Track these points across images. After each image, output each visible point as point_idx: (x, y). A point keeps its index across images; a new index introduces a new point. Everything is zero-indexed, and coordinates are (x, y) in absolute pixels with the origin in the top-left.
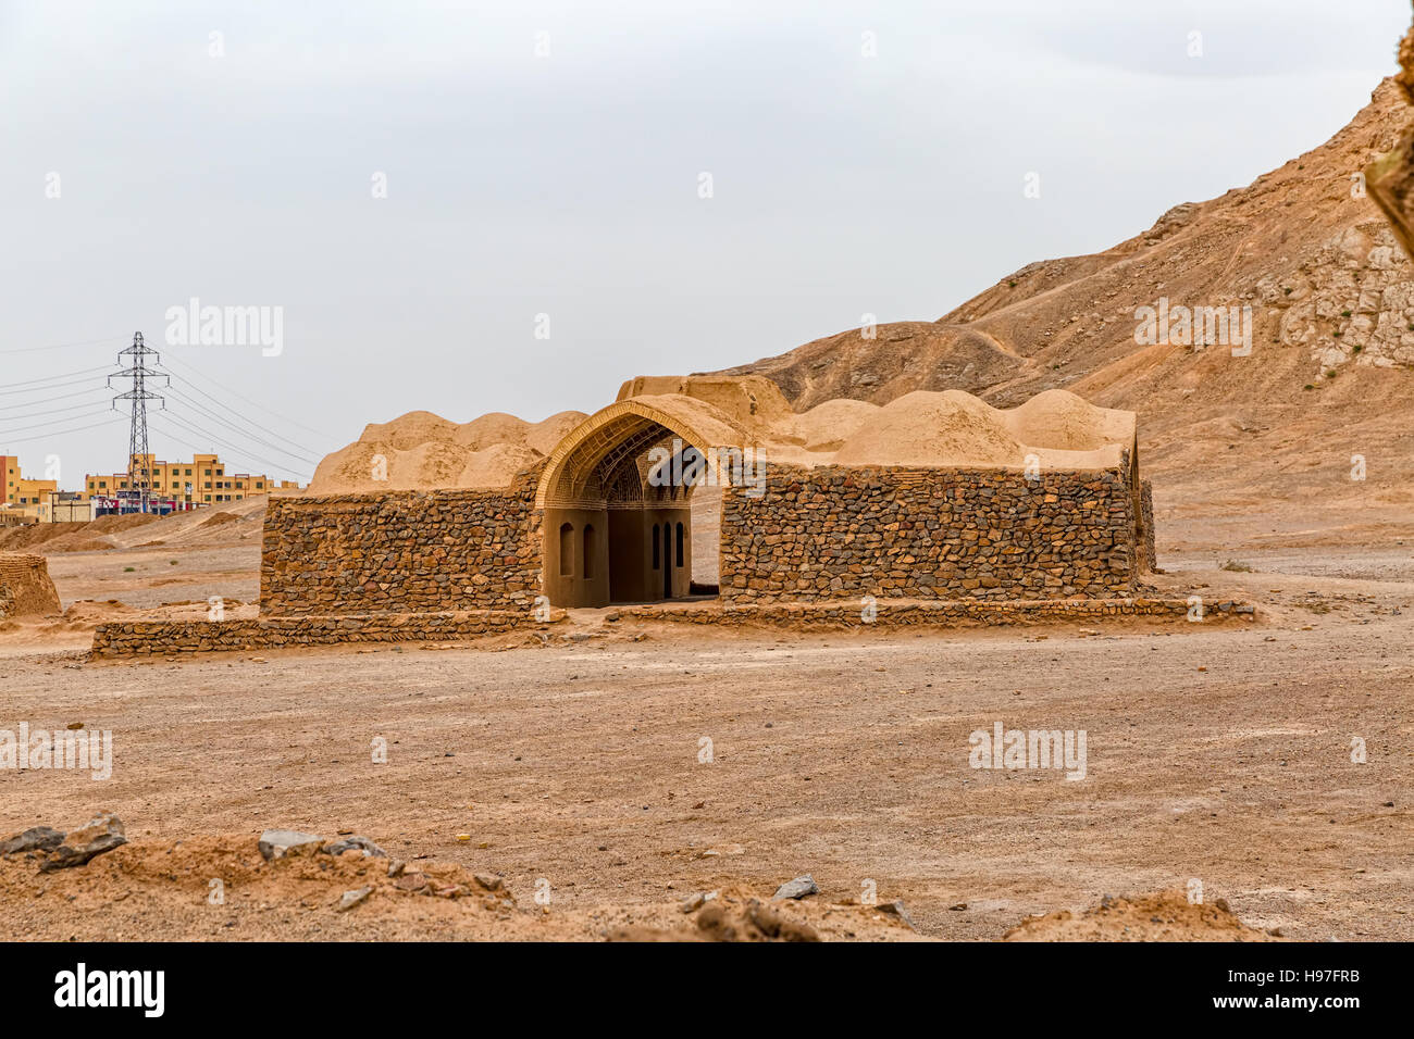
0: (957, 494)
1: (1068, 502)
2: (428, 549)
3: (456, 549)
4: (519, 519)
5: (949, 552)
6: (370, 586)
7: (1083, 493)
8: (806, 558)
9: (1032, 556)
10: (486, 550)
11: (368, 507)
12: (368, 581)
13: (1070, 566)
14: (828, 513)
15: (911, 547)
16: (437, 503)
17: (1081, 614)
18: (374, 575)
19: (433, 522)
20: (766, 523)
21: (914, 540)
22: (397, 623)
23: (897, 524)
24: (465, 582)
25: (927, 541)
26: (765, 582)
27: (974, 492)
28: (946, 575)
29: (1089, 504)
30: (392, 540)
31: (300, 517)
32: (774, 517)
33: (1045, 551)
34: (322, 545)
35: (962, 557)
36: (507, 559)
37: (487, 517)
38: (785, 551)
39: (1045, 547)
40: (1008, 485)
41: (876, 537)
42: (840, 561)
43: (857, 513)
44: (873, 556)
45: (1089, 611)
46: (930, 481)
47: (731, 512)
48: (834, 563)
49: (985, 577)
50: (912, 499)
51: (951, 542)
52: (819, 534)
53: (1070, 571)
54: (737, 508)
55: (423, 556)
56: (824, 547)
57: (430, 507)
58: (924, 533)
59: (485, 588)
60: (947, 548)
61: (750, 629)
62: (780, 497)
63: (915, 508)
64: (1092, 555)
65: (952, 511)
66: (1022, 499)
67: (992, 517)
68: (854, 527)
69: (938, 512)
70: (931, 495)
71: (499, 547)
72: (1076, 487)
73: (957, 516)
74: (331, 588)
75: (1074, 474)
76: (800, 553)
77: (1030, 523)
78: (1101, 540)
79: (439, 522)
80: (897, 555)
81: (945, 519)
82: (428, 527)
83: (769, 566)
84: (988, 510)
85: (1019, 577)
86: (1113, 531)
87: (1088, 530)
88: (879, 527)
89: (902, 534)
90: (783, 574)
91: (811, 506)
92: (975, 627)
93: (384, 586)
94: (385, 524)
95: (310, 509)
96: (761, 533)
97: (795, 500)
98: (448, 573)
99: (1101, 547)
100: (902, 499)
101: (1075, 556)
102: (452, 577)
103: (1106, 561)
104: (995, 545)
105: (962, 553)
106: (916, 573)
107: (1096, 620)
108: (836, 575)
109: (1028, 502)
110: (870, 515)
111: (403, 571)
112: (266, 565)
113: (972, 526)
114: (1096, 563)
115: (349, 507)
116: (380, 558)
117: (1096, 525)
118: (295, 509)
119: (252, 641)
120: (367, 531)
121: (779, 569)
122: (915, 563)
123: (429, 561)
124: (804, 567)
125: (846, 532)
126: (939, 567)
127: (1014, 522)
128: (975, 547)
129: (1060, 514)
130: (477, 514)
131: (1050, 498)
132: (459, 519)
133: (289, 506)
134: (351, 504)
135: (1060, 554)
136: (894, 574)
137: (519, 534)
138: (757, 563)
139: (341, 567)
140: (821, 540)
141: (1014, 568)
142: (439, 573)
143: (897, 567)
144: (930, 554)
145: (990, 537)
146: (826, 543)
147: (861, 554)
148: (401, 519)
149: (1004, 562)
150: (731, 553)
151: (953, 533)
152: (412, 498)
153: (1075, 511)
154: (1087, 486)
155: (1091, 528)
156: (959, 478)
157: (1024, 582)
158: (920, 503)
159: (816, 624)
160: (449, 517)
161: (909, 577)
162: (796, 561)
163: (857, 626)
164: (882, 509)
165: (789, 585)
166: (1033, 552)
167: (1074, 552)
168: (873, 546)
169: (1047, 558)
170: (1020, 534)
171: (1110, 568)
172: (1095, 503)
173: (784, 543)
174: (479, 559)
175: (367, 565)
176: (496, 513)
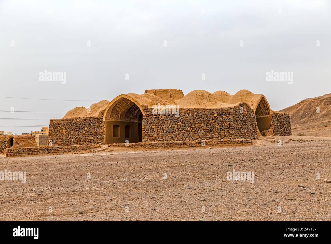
0: (194, 115)
1: (219, 116)
2: (81, 131)
3: (87, 131)
4: (100, 123)
5: (192, 129)
6: (70, 140)
7: (223, 114)
8: (161, 131)
9: (211, 130)
10: (93, 131)
11: (70, 122)
12: (69, 139)
13: (220, 132)
14: (166, 120)
15: (184, 128)
16: (84, 120)
17: (211, 144)
18: (70, 137)
19: (83, 125)
20: (152, 123)
21: (185, 126)
22: (65, 148)
23: (181, 123)
24: (89, 139)
25: (187, 127)
26: (152, 137)
27: (198, 114)
28: (192, 135)
29: (224, 116)
30: (74, 129)
31: (56, 124)
32: (154, 121)
33: (214, 129)
34: (61, 131)
35: (195, 131)
36: (97, 133)
37: (94, 123)
38: (156, 130)
39: (214, 127)
40: (206, 112)
41: (176, 126)
42: (168, 132)
43: (172, 120)
44: (175, 131)
45: (213, 143)
46: (188, 112)
47: (145, 121)
48: (167, 133)
49: (200, 135)
50: (184, 116)
51: (193, 127)
52: (163, 126)
53: (220, 133)
54: (146, 119)
55: (81, 133)
56: (165, 129)
57: (82, 121)
58: (187, 125)
59: (93, 140)
60: (192, 128)
61: (137, 148)
62: (155, 117)
63: (185, 119)
64: (225, 129)
65: (193, 119)
66: (209, 115)
67: (202, 120)
68: (171, 123)
69: (190, 119)
70: (189, 115)
71: (96, 130)
72: (221, 112)
73: (194, 120)
74: (62, 141)
75: (221, 109)
76: (159, 130)
77: (211, 122)
78: (227, 126)
79: (84, 125)
80: (181, 130)
81: (191, 121)
82: (82, 126)
83: (153, 134)
84: (201, 118)
85: (208, 135)
86: (230, 123)
87: (224, 123)
88: (177, 123)
89: (182, 125)
90: (155, 136)
91: (162, 119)
92: (187, 147)
93: (72, 140)
94: (73, 125)
95: (58, 122)
96: (151, 126)
97: (159, 117)
98: (85, 137)
99: (227, 127)
100: (182, 116)
101: (221, 130)
102: (86, 137)
103: (228, 131)
104: (203, 127)
105: (195, 129)
106: (185, 135)
107: (214, 145)
108: (167, 136)
109: (210, 116)
110: (175, 120)
111: (76, 136)
112: (49, 136)
113: (197, 123)
114: (226, 132)
115: (66, 122)
116: (72, 133)
117: (226, 122)
118: (55, 122)
119: (36, 153)
120: (70, 127)
121: (155, 134)
122: (185, 132)
123: (82, 134)
124: (160, 134)
125: (170, 125)
126: (190, 133)
127: (207, 121)
128: (198, 128)
129: (218, 119)
130: (92, 122)
131: (215, 115)
132: (88, 124)
133: (54, 121)
134: (67, 121)
135: (218, 129)
136: (180, 135)
137: (100, 127)
138: (150, 133)
139: (64, 136)
140: (164, 127)
141: (207, 133)
142: (84, 137)
143: (181, 133)
144: (188, 130)
145: (201, 125)
146: (165, 128)
147: (173, 130)
148: (76, 124)
149: (205, 132)
150: (144, 131)
151: (193, 124)
152: (79, 119)
153: (221, 118)
154: (224, 112)
155: (225, 122)
156: (195, 111)
157: (209, 136)
158: (186, 117)
159: (152, 147)
160: (86, 123)
161: (183, 136)
162: (159, 132)
163: (161, 147)
164: (178, 119)
165: (157, 138)
166: (211, 129)
167: (221, 129)
168: (175, 128)
169: (215, 130)
170: (208, 124)
171: (229, 132)
172: (226, 116)
173: (156, 128)
174: (92, 133)
175: (69, 135)
176: (95, 122)
